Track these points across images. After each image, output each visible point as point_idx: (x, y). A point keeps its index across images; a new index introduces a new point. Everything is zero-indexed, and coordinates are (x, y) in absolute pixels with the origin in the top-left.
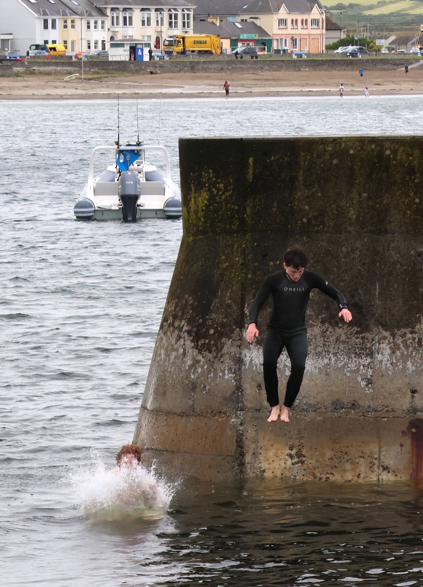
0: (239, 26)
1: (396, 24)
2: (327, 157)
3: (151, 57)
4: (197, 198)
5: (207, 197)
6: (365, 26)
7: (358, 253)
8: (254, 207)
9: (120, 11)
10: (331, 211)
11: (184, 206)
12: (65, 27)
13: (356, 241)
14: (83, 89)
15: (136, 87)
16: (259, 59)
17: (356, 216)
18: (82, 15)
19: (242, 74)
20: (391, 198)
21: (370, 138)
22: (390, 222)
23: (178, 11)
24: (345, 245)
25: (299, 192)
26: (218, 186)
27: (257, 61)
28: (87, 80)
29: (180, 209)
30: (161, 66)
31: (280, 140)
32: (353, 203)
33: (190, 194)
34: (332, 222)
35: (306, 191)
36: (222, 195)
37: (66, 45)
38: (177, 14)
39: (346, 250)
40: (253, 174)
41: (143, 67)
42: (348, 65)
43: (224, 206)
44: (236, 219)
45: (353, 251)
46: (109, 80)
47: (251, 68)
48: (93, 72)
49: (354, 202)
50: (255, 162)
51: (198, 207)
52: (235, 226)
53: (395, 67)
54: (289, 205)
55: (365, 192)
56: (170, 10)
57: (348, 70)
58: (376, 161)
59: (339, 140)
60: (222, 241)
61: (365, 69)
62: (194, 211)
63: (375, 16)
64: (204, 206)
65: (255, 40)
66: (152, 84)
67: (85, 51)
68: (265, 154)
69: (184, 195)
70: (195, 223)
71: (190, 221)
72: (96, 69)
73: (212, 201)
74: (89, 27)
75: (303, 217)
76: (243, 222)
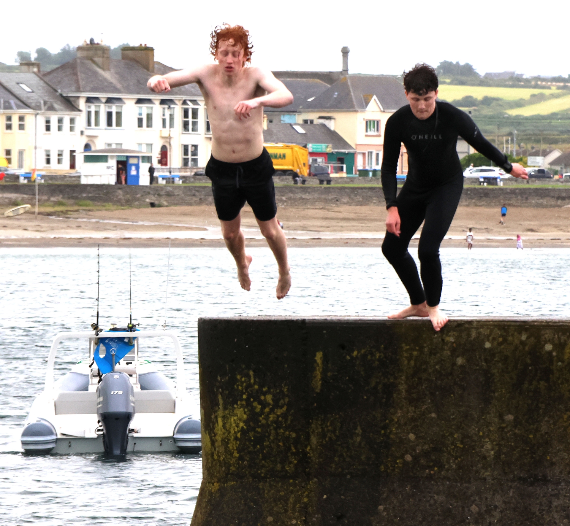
0: (300, 130)
1: (562, 132)
2: (447, 353)
3: (153, 179)
4: (228, 418)
5: (245, 416)
6: (510, 134)
7: (497, 515)
8: (323, 435)
9: (101, 102)
10: (453, 444)
11: (205, 431)
12: (9, 127)
13: (494, 494)
14: (37, 231)
15: (126, 228)
16: (332, 185)
17: (495, 453)
18: (37, 108)
19: (304, 209)
20: (555, 424)
21: (518, 324)
22: (553, 464)
23: (198, 104)
24: (475, 500)
25: (399, 411)
26: (262, 398)
27: (329, 188)
28: (44, 215)
29: (199, 436)
30: (169, 195)
31: (368, 324)
32: (490, 430)
33: (215, 412)
34: (454, 462)
35: (412, 409)
36: (269, 413)
37: (8, 157)
38: (197, 109)
39: (477, 509)
40: (322, 379)
41: (139, 196)
42: (481, 197)
43: (273, 432)
44: (293, 454)
45: (489, 511)
46: (81, 216)
47: (319, 199)
48: (54, 202)
49: (492, 429)
50: (325, 359)
51: (230, 432)
52: (291, 465)
53: (559, 202)
54: (383, 432)
55: (510, 413)
56: (185, 102)
57: (481, 206)
58: (528, 361)
59: (467, 326)
60: (269, 491)
61: (509, 205)
62: (222, 440)
63: (526, 118)
64: (238, 431)
65: (327, 154)
66: (153, 224)
67: (41, 168)
68: (343, 347)
69: (205, 412)
70: (224, 459)
71: (216, 457)
72: (59, 198)
73: (252, 424)
74: (48, 128)
75: (407, 452)
76: (304, 459)
